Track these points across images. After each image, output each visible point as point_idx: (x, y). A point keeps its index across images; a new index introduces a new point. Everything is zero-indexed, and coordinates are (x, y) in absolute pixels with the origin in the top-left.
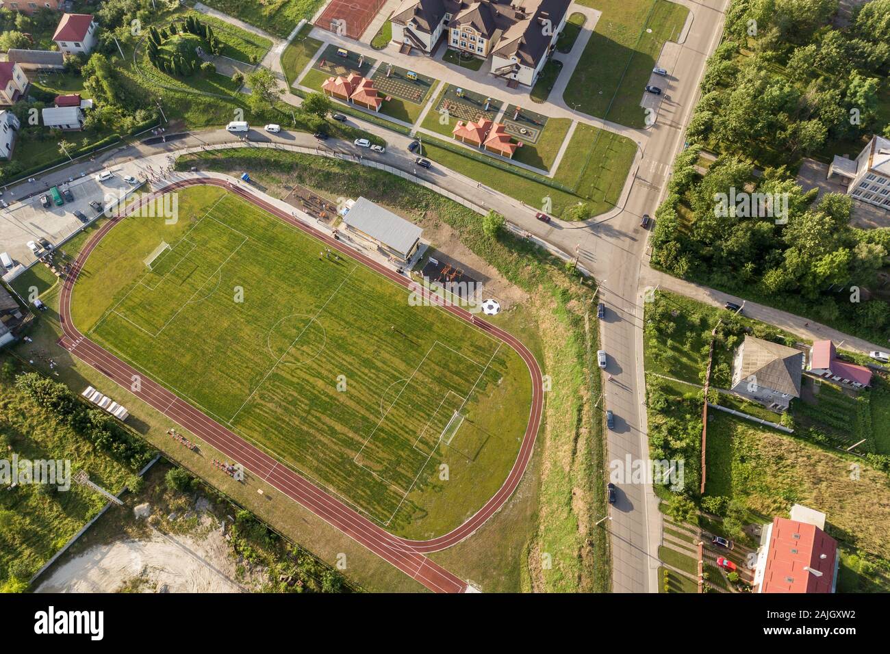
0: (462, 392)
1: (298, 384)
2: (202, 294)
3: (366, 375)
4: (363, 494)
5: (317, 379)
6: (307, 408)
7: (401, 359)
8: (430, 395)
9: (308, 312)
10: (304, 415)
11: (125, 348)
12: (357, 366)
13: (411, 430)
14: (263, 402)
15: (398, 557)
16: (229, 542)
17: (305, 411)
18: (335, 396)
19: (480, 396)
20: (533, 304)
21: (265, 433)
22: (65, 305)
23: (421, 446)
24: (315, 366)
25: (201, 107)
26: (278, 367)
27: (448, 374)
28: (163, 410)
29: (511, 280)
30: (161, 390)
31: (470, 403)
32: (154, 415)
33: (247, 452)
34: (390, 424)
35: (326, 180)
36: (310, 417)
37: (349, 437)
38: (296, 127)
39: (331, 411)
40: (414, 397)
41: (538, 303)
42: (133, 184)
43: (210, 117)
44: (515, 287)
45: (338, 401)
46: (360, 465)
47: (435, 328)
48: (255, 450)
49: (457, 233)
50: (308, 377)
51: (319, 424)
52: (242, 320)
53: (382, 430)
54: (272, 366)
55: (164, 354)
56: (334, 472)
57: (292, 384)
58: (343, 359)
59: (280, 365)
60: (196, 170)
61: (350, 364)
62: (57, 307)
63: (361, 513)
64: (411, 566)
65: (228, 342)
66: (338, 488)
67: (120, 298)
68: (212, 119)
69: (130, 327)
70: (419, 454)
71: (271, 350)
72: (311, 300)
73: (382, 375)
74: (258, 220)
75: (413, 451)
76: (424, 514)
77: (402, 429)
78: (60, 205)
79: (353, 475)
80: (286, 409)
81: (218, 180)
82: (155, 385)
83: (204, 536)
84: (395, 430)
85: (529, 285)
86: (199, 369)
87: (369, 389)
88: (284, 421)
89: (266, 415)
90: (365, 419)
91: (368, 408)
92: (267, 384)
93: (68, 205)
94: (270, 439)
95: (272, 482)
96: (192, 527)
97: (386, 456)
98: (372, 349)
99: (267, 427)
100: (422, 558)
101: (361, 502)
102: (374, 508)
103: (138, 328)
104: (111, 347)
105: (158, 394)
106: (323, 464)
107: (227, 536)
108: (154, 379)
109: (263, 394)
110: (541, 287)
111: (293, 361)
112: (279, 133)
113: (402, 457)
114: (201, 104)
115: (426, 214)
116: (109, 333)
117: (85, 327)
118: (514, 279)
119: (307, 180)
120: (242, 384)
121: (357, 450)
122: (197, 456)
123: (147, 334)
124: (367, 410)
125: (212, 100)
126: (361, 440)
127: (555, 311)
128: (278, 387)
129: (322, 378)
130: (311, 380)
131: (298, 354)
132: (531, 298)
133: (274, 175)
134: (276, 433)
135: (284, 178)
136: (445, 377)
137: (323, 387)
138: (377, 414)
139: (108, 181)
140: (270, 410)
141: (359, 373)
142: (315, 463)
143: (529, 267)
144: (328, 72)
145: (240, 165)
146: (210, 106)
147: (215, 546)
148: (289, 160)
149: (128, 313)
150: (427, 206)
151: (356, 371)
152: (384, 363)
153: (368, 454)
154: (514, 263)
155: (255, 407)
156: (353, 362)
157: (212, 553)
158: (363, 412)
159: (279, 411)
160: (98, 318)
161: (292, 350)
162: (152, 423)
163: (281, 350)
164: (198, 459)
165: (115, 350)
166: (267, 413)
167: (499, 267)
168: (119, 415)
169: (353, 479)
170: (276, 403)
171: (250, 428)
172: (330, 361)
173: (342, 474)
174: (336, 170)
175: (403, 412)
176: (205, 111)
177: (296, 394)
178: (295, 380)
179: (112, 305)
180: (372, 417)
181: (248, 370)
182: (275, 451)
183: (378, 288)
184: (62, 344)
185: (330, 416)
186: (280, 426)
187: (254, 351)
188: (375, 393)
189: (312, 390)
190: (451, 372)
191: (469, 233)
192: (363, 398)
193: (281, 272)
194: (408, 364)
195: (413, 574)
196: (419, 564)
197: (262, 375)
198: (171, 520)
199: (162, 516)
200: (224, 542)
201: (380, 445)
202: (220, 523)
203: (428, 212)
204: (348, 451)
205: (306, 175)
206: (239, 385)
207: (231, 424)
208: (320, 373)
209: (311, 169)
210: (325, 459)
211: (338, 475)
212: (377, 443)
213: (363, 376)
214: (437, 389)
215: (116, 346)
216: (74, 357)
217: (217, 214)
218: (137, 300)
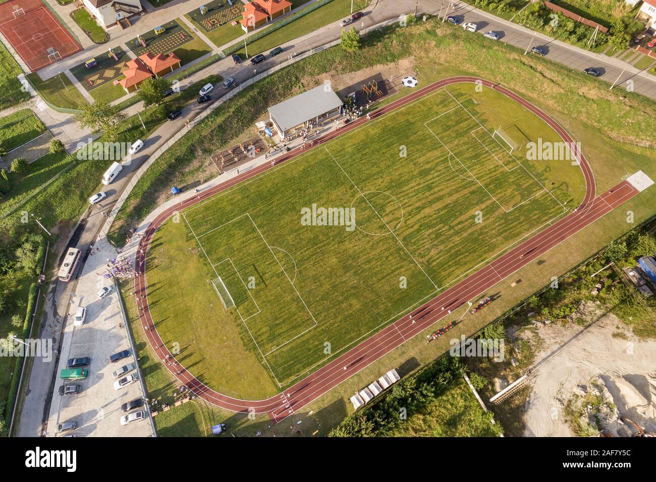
0: (475, 126)
1: (421, 226)
2: (290, 270)
3: (434, 178)
4: (537, 216)
5: (422, 211)
6: (447, 227)
7: (430, 151)
8: (470, 145)
9: (353, 196)
10: (452, 231)
11: (317, 356)
12: (422, 181)
13: (494, 168)
14: (427, 257)
15: (595, 212)
16: (552, 322)
17: (449, 230)
18: (444, 205)
19: (482, 117)
20: (421, 58)
21: (458, 264)
22: (229, 403)
23: (510, 166)
24: (410, 208)
25: (60, 194)
26: (397, 235)
27: (456, 128)
28: (402, 340)
29: (394, 61)
30: (380, 335)
31: (485, 125)
32: (404, 349)
33: (471, 284)
34: (485, 178)
35: (223, 132)
36: (456, 228)
37: (485, 209)
38: (149, 130)
39: (457, 212)
40: (467, 155)
41: (423, 54)
42: (111, 292)
43: (78, 193)
44: (400, 61)
45: (450, 204)
46: (512, 209)
47: (412, 120)
48: (472, 277)
49: (333, 72)
50: (418, 217)
51: (466, 223)
52: (336, 246)
53: (487, 185)
54: (394, 238)
55: (341, 322)
56: (512, 228)
57: (418, 231)
58: (412, 188)
59: (397, 233)
60: (135, 230)
61: (418, 184)
62: (228, 413)
63: (552, 223)
64: (603, 207)
65: (354, 264)
66: (528, 230)
67: (252, 345)
68: (82, 193)
69: (294, 344)
70: (516, 170)
71: (378, 235)
72: (342, 189)
73: (439, 168)
74: (232, 199)
75: (513, 172)
76: (564, 184)
77: (491, 172)
78: (87, 375)
79: (518, 216)
80: (442, 242)
81: (160, 216)
82: (372, 340)
83: (540, 342)
84: (490, 177)
85: (406, 52)
86: (372, 296)
87: (448, 180)
88: (453, 247)
89: (442, 258)
90: (473, 193)
91: (465, 187)
92: (411, 248)
93: (92, 367)
94: (466, 264)
95: (506, 274)
96: (529, 348)
97: (511, 190)
98: (411, 165)
99: (453, 261)
100: (599, 199)
101: (544, 219)
102: (551, 213)
103: (299, 337)
104: (307, 370)
105: (383, 340)
106: (502, 233)
107: (546, 322)
108: (364, 339)
109: (420, 254)
110: (412, 45)
111: (397, 222)
112: (146, 144)
113: (515, 181)
114: (57, 193)
115: (302, 84)
116: (290, 368)
117: (270, 388)
118: (394, 58)
119: (212, 147)
120: (402, 267)
121: (498, 207)
122: (460, 325)
123: (310, 331)
124: (466, 188)
125: (61, 180)
126: (490, 201)
127: (438, 46)
128: (418, 241)
129: (424, 208)
130: (421, 215)
131: (391, 217)
132: (415, 56)
133: (187, 170)
134: (461, 256)
135: (196, 163)
136: (457, 131)
137: (432, 210)
138: (472, 183)
139: (88, 315)
140: (438, 254)
141: (431, 182)
142: (500, 238)
143: (394, 42)
144: (103, 83)
145: (156, 191)
146: (66, 186)
147: (553, 335)
148: (184, 149)
149: (275, 342)
150: (297, 78)
151: (427, 183)
152: (428, 163)
153: (505, 201)
154: (384, 50)
155: (430, 264)
156: (417, 182)
157: (558, 340)
158: (466, 191)
159: (441, 247)
160: (265, 373)
161: (385, 220)
162: (412, 353)
163: (382, 227)
164: (464, 325)
165: (314, 366)
166: (440, 257)
167: (379, 62)
168: (397, 378)
169: (522, 218)
170: (433, 247)
171: (449, 275)
172: (410, 198)
173: (515, 223)
174: (220, 120)
175: (477, 166)
176: (68, 194)
177: (431, 231)
178: (416, 227)
179: (258, 355)
180: (473, 188)
181: (391, 258)
182: (479, 263)
183: (355, 142)
184: (278, 419)
185: (461, 214)
186: (456, 252)
187: (372, 248)
188: (453, 178)
189: (431, 218)
190: (455, 126)
191: (340, 63)
192: (454, 187)
193: (301, 201)
194: (436, 148)
195: (610, 209)
196: (603, 202)
197: (400, 249)
198: (517, 364)
199: (511, 371)
200: (551, 326)
201: (499, 191)
202: (533, 324)
203: (302, 81)
204: (497, 213)
205: (207, 145)
206: (403, 270)
207: (439, 287)
208: (418, 208)
209: (205, 137)
210: (499, 230)
211: (515, 227)
212: (497, 192)
213: (434, 180)
214: (466, 139)
215: (310, 364)
216: (301, 410)
217: (203, 229)
218: (264, 330)
